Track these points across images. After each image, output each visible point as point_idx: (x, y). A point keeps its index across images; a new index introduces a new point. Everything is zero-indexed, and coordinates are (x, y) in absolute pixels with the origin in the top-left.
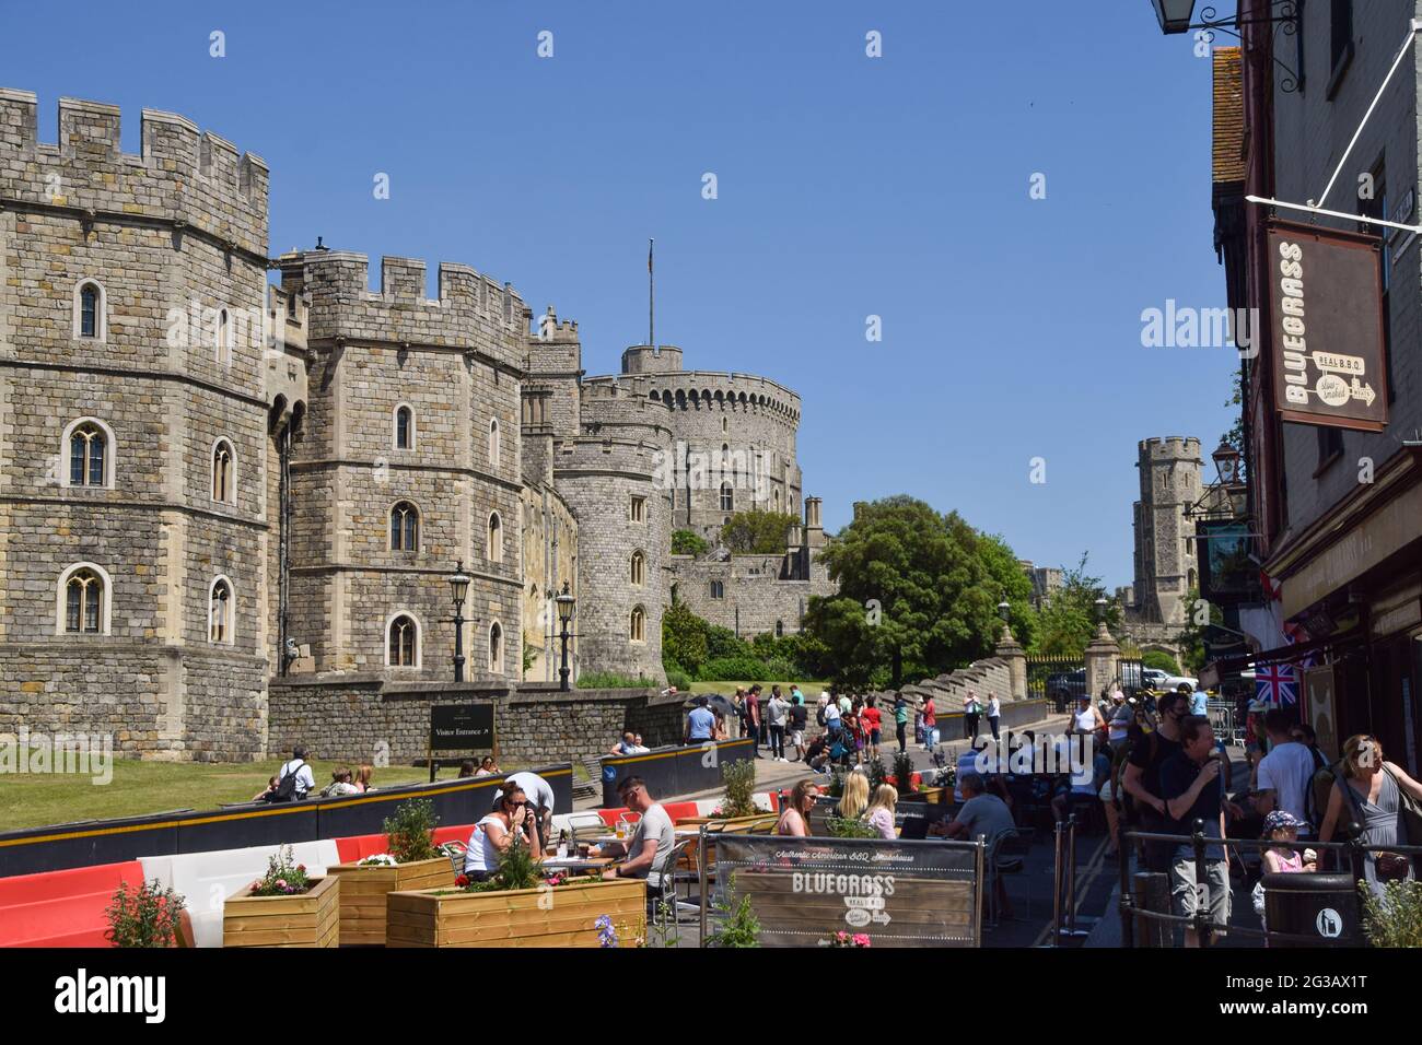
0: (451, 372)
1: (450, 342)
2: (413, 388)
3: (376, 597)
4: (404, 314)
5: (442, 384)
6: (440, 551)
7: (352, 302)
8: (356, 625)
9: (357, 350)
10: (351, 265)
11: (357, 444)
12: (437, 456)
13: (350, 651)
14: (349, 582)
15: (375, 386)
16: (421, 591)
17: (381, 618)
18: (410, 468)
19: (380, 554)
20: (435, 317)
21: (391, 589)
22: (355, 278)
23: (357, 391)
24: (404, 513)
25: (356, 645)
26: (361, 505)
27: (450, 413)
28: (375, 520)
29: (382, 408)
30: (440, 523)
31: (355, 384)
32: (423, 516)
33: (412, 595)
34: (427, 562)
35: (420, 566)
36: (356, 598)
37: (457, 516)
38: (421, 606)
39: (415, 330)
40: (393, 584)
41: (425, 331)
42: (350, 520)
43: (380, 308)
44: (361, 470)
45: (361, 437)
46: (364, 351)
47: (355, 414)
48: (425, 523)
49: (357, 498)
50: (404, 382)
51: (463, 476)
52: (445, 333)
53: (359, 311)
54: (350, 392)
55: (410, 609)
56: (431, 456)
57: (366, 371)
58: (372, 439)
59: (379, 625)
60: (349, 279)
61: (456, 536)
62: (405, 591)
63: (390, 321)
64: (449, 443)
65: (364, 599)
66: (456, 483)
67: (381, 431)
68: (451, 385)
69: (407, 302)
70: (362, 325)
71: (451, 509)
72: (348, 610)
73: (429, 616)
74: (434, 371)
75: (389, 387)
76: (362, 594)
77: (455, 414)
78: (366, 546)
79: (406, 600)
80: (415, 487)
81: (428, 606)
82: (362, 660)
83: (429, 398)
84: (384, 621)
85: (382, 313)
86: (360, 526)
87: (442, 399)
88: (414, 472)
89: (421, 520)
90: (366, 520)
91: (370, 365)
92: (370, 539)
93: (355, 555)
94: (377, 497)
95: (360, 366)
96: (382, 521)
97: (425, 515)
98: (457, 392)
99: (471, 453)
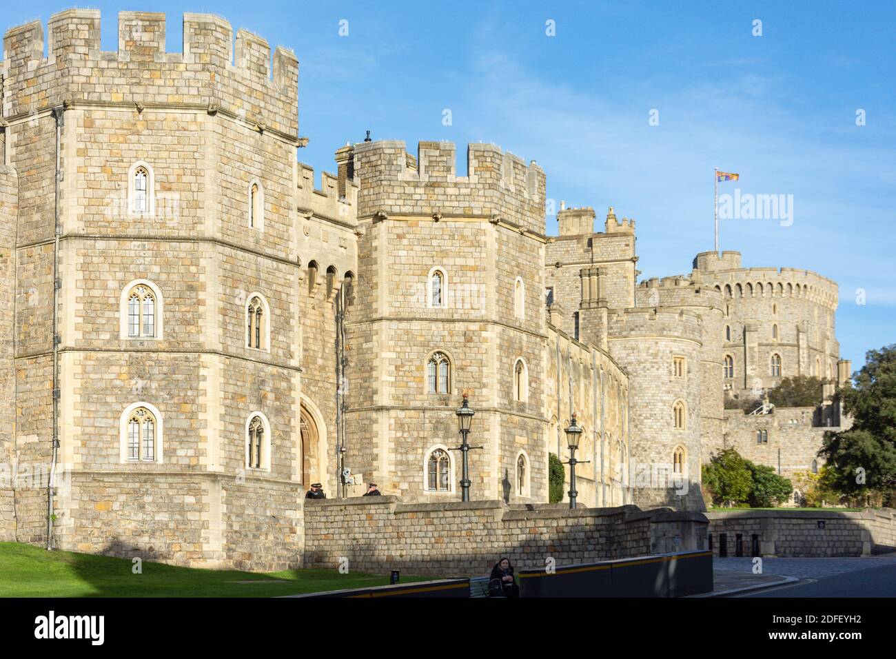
0: (478, 238)
1: (477, 212)
2: (446, 253)
3: (415, 434)
4: (437, 190)
5: (469, 249)
6: (470, 393)
7: (392, 183)
8: (399, 457)
9: (398, 223)
11: (398, 304)
12: (466, 312)
14: (392, 421)
15: (413, 253)
17: (420, 451)
18: (443, 321)
19: (419, 397)
20: (464, 191)
21: (428, 426)
22: (394, 162)
23: (397, 259)
24: (438, 362)
25: (399, 474)
26: (402, 355)
27: (477, 274)
28: (414, 368)
29: (419, 272)
30: (470, 369)
31: (396, 253)
32: (456, 363)
33: (446, 431)
34: (458, 403)
35: (452, 406)
36: (399, 434)
37: (484, 363)
38: (453, 440)
39: (447, 204)
40: (430, 422)
41: (456, 204)
42: (392, 368)
44: (402, 325)
45: (401, 298)
46: (402, 224)
47: (396, 279)
48: (457, 369)
49: (398, 350)
50: (438, 249)
51: (490, 327)
52: (473, 204)
53: (399, 190)
54: (391, 259)
55: (445, 444)
56: (461, 312)
57: (405, 242)
59: (419, 457)
60: (390, 163)
61: (484, 380)
62: (440, 428)
63: (425, 197)
65: (406, 435)
66: (484, 334)
68: (478, 250)
69: (439, 180)
70: (400, 203)
71: (479, 357)
72: (392, 445)
74: (463, 237)
75: (425, 254)
76: (404, 431)
77: (482, 275)
78: (405, 390)
79: (440, 435)
80: (448, 338)
81: (459, 441)
82: (407, 485)
83: (458, 261)
84: (423, 454)
85: (418, 191)
86: (401, 373)
87: (471, 262)
88: (446, 325)
89: (453, 366)
90: (406, 368)
91: (407, 236)
92: (410, 384)
93: (397, 398)
94: (415, 349)
95: (399, 237)
96: (420, 368)
97: (457, 362)
98: (484, 255)
99: (497, 308)
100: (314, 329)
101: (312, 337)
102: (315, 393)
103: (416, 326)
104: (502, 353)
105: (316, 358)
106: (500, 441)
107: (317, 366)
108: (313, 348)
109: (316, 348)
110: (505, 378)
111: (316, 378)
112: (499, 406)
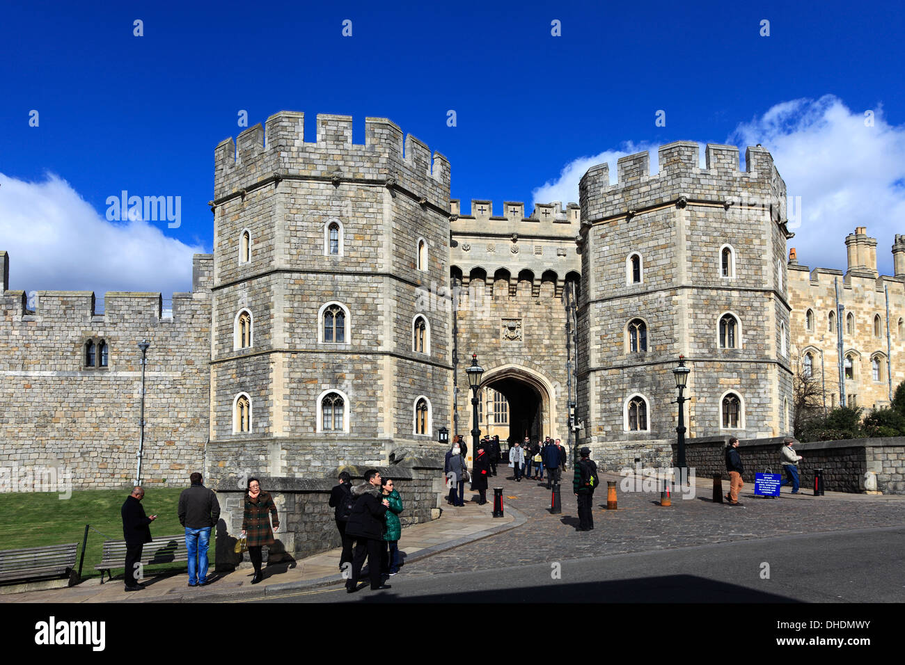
0: (668, 221)
1: (666, 200)
2: (640, 240)
3: (616, 387)
4: (632, 192)
5: (661, 232)
6: (663, 348)
7: (596, 197)
8: (604, 406)
9: (601, 227)
10: (595, 173)
11: (603, 288)
12: (659, 282)
13: (600, 424)
14: (598, 379)
15: (614, 246)
16: (648, 378)
17: (620, 400)
18: (638, 295)
19: (620, 357)
20: (655, 186)
21: (627, 379)
22: (598, 181)
23: (601, 254)
24: (637, 327)
25: (604, 419)
26: (605, 327)
27: (668, 250)
28: (615, 335)
29: (619, 260)
30: (662, 329)
31: (600, 249)
32: (649, 326)
33: (642, 381)
34: (653, 357)
35: (648, 360)
36: (603, 389)
37: (675, 322)
38: (649, 388)
39: (640, 200)
40: (628, 376)
41: (648, 198)
42: (598, 338)
43: (614, 195)
44: (606, 304)
45: (605, 283)
46: (605, 226)
47: (601, 269)
48: (651, 331)
49: (603, 323)
50: (633, 238)
51: (679, 291)
52: (662, 195)
53: (602, 201)
54: (597, 256)
55: (642, 392)
56: (655, 283)
57: (607, 239)
58: (612, 282)
59: (619, 405)
60: (594, 182)
61: (675, 336)
62: (637, 380)
63: (622, 200)
64: (668, 271)
65: (608, 388)
66: (675, 298)
67: (619, 276)
68: (668, 230)
69: (634, 183)
70: (603, 210)
71: (670, 317)
72: (598, 397)
73: (655, 395)
74: (655, 223)
75: (623, 245)
76: (607, 386)
77: (673, 249)
78: (609, 354)
79: (637, 386)
80: (643, 307)
81: (654, 388)
82: (609, 428)
83: (652, 244)
84: (623, 402)
85: (616, 197)
86: (605, 341)
87: (662, 242)
88: (642, 297)
89: (648, 329)
90: (609, 336)
91: (609, 234)
92: (612, 349)
93: (601, 361)
94: (616, 320)
95: (603, 236)
96: (620, 335)
97: (651, 325)
98: (673, 233)
99: (690, 274)
100: (539, 320)
101: (536, 324)
102: (540, 366)
103: (616, 303)
104: (697, 311)
105: (542, 340)
106: (693, 385)
107: (542, 346)
108: (537, 332)
109: (542, 333)
110: (702, 331)
111: (542, 354)
112: (692, 355)
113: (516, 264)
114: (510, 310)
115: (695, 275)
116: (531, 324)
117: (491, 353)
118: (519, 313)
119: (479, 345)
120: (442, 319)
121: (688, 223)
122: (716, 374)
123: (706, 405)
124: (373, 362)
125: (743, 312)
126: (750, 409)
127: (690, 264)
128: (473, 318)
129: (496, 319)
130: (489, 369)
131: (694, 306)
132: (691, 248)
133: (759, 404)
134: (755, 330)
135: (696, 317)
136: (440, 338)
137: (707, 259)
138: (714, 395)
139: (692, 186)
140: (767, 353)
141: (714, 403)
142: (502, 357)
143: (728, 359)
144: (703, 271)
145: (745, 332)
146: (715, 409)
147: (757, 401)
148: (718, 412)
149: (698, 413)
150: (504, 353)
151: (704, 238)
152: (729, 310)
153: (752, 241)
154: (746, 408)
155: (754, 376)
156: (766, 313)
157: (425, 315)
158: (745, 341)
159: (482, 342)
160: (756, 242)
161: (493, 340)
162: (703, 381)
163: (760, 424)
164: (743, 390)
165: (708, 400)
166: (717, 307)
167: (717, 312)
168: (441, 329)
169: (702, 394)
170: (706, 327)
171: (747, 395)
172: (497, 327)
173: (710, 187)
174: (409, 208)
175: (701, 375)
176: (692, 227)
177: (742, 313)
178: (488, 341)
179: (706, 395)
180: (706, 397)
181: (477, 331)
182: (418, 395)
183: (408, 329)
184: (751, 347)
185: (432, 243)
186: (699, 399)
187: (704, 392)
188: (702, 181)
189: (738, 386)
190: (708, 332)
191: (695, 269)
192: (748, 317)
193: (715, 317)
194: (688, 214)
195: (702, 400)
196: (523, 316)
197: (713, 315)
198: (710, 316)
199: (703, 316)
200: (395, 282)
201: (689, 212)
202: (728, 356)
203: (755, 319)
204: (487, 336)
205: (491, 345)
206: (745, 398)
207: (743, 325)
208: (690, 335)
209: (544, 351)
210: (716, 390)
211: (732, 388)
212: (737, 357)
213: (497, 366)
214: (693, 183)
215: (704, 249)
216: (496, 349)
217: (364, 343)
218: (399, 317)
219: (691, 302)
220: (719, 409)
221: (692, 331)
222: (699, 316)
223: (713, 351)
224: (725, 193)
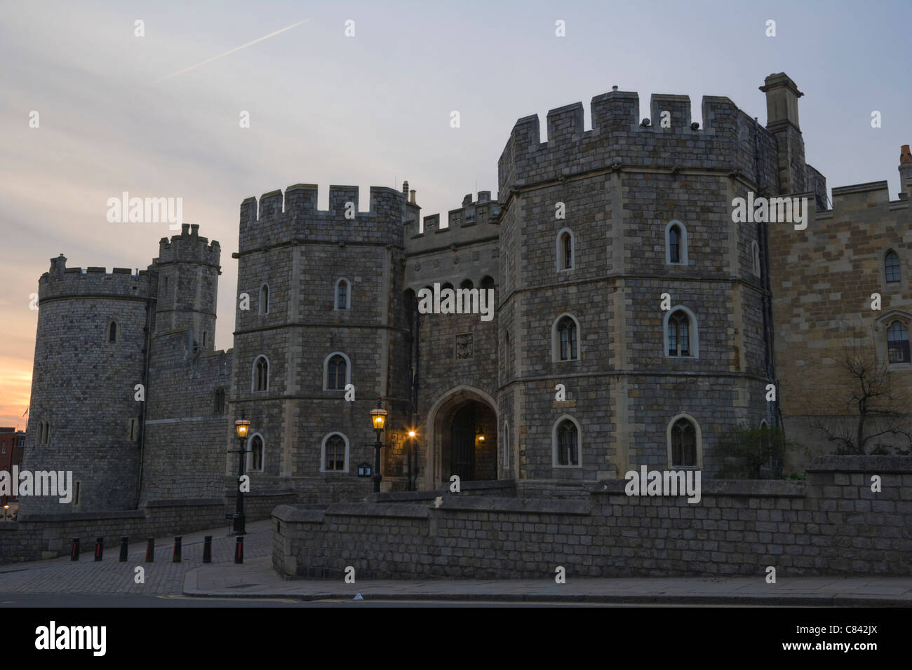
99: (525, 275)
102: (487, 385)
104: (531, 319)
105: (489, 355)
106: (524, 411)
107: (490, 361)
108: (485, 347)
109: (489, 347)
110: (536, 343)
111: (489, 371)
112: (525, 374)
113: (457, 276)
114: (463, 324)
115: (530, 274)
116: (480, 338)
117: (446, 375)
118: (470, 327)
119: (437, 367)
120: (370, 351)
121: (524, 213)
122: (548, 395)
123: (537, 436)
124: (280, 406)
125: (582, 312)
126: (588, 440)
127: (525, 262)
128: (432, 339)
129: (450, 336)
130: (444, 393)
131: (528, 313)
132: (525, 243)
133: (598, 433)
134: (595, 333)
135: (529, 327)
136: (366, 371)
137: (542, 252)
138: (546, 424)
139: (528, 169)
140: (611, 362)
141: (547, 434)
142: (455, 378)
143: (563, 376)
144: (538, 267)
145: (584, 338)
146: (547, 441)
147: (596, 428)
148: (551, 444)
149: (529, 447)
150: (456, 373)
151: (540, 227)
152: (565, 311)
153: (594, 217)
154: (583, 438)
155: (592, 395)
156: (610, 309)
157: (344, 352)
158: (584, 349)
159: (439, 364)
160: (599, 216)
161: (448, 360)
162: (535, 405)
163: (600, 460)
164: (580, 414)
165: (540, 429)
166: (552, 310)
167: (553, 317)
168: (368, 362)
169: (533, 422)
170: (540, 337)
171: (585, 422)
172: (451, 346)
173: (545, 164)
174: (323, 255)
175: (532, 398)
176: (528, 219)
177: (580, 312)
178: (442, 361)
179: (538, 422)
180: (537, 426)
181: (435, 352)
182: (329, 432)
183: (317, 370)
184: (591, 356)
185: (358, 279)
186: (530, 428)
187: (535, 419)
188: (538, 160)
189: (574, 410)
190: (542, 343)
191: (530, 268)
192: (588, 318)
193: (550, 323)
194: (524, 202)
195: (534, 429)
196: (473, 329)
197: (548, 320)
198: (544, 323)
199: (537, 324)
200: (300, 330)
201: (524, 200)
202: (563, 372)
203: (597, 318)
204: (443, 356)
205: (446, 366)
206: (581, 425)
207: (582, 328)
208: (523, 350)
209: (491, 367)
210: (549, 416)
211: (568, 413)
212: (574, 372)
213: (450, 389)
214: (528, 165)
215: (540, 241)
216: (450, 370)
217: (276, 389)
218: (305, 361)
219: (524, 308)
220: (551, 441)
221: (525, 344)
222: (533, 325)
223: (548, 367)
224: (562, 166)
